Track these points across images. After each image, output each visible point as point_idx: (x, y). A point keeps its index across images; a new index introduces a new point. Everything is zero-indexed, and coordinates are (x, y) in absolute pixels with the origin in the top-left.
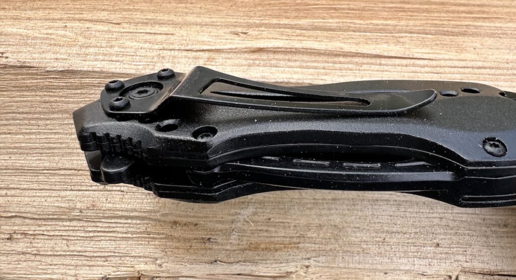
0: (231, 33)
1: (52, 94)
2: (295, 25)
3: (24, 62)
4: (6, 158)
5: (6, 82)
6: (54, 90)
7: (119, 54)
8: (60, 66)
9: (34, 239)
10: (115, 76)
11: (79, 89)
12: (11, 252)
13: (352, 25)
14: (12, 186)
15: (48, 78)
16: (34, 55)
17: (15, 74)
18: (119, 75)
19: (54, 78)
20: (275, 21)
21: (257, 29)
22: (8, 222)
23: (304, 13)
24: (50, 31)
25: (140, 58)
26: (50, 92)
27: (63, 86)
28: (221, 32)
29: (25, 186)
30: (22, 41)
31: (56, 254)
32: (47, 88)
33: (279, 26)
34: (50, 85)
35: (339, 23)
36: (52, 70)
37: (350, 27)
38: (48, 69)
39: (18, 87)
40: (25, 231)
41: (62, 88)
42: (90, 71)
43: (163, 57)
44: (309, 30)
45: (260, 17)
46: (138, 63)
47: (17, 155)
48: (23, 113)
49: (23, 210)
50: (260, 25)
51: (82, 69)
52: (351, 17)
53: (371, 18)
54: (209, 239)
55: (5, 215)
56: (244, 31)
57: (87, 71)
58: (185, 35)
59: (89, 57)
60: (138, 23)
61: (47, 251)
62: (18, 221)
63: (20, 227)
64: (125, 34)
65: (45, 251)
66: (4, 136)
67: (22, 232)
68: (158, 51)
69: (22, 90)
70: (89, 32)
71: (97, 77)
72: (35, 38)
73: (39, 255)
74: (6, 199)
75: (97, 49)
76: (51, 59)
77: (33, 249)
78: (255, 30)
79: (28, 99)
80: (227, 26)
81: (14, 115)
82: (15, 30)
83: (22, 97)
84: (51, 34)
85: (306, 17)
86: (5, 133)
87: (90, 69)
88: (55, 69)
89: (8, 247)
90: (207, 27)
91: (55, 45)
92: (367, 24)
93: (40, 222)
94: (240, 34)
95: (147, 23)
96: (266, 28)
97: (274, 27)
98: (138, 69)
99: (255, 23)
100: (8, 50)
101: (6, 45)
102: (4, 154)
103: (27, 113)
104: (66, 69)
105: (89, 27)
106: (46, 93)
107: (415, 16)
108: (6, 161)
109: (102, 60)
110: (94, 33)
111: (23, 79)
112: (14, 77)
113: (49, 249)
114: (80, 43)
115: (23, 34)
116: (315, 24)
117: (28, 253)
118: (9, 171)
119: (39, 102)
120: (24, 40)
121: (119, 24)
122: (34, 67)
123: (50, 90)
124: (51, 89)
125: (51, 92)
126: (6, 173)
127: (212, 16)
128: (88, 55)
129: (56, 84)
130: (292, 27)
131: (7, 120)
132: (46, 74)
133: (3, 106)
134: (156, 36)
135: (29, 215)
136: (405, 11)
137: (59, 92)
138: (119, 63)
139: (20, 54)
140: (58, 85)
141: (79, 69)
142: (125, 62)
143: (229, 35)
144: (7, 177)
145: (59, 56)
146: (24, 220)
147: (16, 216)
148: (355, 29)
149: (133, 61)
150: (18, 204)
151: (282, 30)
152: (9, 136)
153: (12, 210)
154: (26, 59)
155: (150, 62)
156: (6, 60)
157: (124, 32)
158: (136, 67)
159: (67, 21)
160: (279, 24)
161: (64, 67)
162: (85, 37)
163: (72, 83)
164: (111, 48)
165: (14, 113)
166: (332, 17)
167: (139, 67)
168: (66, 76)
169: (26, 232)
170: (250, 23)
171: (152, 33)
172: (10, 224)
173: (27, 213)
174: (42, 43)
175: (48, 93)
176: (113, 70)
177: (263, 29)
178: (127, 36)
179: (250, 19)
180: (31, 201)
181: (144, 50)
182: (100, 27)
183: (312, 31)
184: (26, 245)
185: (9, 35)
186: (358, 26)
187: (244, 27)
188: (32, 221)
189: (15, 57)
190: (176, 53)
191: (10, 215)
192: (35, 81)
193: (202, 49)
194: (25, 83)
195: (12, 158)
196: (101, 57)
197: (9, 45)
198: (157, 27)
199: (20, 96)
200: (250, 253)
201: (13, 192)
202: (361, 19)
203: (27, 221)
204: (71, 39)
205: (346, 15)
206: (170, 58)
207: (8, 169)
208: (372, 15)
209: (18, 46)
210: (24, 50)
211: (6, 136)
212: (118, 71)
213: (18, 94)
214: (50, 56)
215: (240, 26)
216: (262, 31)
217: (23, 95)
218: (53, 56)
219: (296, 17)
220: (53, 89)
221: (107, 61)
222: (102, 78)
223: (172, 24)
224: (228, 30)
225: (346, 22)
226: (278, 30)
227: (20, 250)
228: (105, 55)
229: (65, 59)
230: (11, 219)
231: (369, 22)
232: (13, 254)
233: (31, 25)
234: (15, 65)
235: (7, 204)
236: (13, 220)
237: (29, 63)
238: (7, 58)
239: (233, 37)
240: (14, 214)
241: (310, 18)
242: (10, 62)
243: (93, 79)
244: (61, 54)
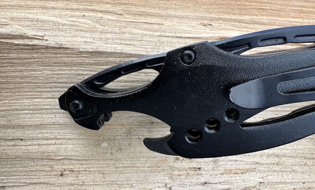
0: (201, 24)
1: (83, 69)
2: (241, 20)
3: (61, 44)
4: (52, 117)
5: (48, 59)
6: (85, 66)
7: (131, 39)
8: (90, 48)
9: (79, 174)
10: (131, 56)
11: (105, 65)
12: (64, 184)
13: (276, 21)
14: (59, 137)
15: (81, 57)
16: (67, 39)
17: (54, 53)
18: (135, 56)
19: (85, 57)
20: (227, 17)
21: (217, 22)
22: (58, 163)
23: (244, 11)
24: (74, 19)
25: (147, 42)
26: (82, 67)
27: (92, 63)
28: (194, 23)
29: (69, 137)
30: (55, 27)
31: (96, 184)
32: (80, 65)
33: (231, 20)
34: (82, 62)
35: (268, 19)
36: (83, 50)
38: (81, 50)
39: (57, 63)
40: (72, 168)
41: (92, 64)
42: (113, 53)
43: (163, 42)
44: (251, 24)
45: (216, 13)
46: (146, 47)
48: (62, 83)
49: (70, 154)
50: (218, 19)
51: (107, 51)
52: (274, 16)
53: (286, 17)
54: (199, 168)
55: (56, 158)
56: (209, 23)
57: (111, 52)
58: (171, 25)
59: (109, 41)
60: (135, 14)
61: (90, 182)
62: (66, 162)
63: (68, 166)
64: (129, 23)
65: (88, 182)
66: (49, 100)
67: (69, 169)
68: (158, 37)
69: (61, 66)
70: (103, 21)
71: (118, 56)
72: (64, 25)
73: (84, 185)
74: (56, 146)
75: (113, 34)
76: (81, 42)
77: (79, 181)
78: (216, 23)
79: (66, 72)
80: (197, 19)
81: (55, 84)
82: (47, 18)
83: (61, 71)
84: (75, 22)
85: (246, 15)
86: (49, 98)
87: (113, 51)
88: (86, 50)
89: (60, 181)
90: (184, 19)
91: (81, 31)
92: (285, 21)
93: (82, 162)
94: (208, 25)
95: (141, 15)
96: (223, 21)
97: (228, 21)
98: (148, 51)
99: (215, 17)
100: (46, 34)
101: (43, 29)
102: (50, 114)
103: (65, 83)
104: (95, 50)
105: (102, 16)
106: (79, 68)
107: (310, 16)
108: (53, 119)
109: (120, 44)
110: (106, 21)
111: (61, 57)
112: (54, 56)
114: (100, 30)
115: (55, 21)
116: (254, 20)
117: (76, 184)
118: (56, 126)
119: (74, 75)
120: (56, 26)
121: (121, 15)
122: (69, 48)
123: (82, 66)
124: (83, 65)
125: (83, 67)
126: (53, 127)
127: (184, 11)
128: (108, 39)
129: (87, 61)
131: (50, 88)
132: (79, 53)
133: (46, 77)
134: (152, 25)
135: (74, 157)
136: (304, 13)
137: (90, 67)
138: (132, 46)
139: (56, 38)
140: (89, 62)
141: (105, 50)
142: (137, 46)
143: (201, 26)
144: (54, 130)
145: (86, 40)
146: (70, 161)
147: (64, 159)
148: (278, 24)
149: (143, 45)
150: (65, 150)
151: (233, 23)
152: (53, 100)
153: (62, 155)
154: (62, 42)
155: (154, 46)
156: (47, 42)
157: (128, 22)
158: (146, 50)
159: (83, 11)
160: (231, 19)
161: (92, 49)
162: (101, 25)
163: (99, 60)
164: (123, 34)
165: (55, 83)
166: (262, 15)
167: (149, 50)
168: (94, 56)
169: (73, 169)
170: (211, 17)
171: (148, 23)
172: (60, 164)
173: (72, 156)
174: (71, 29)
175: (81, 68)
176: (130, 52)
177: (220, 22)
178: (131, 25)
179: (210, 14)
180: (74, 148)
181: (148, 37)
182: (109, 17)
184: (74, 179)
185: (44, 21)
186: (280, 22)
187: (208, 20)
188: (76, 162)
189: (52, 40)
190: (171, 39)
191: (60, 158)
192: (71, 59)
193: (188, 37)
194: (63, 60)
195: (57, 116)
196: (118, 41)
197: (45, 29)
198: (149, 18)
199: (59, 70)
200: (226, 176)
201: (60, 141)
202: (280, 17)
203: (74, 162)
204: (91, 25)
205: (270, 14)
206: (168, 43)
207: (55, 125)
208: (286, 15)
209: (53, 31)
210: (59, 34)
211: (51, 100)
212: (134, 52)
213: (58, 68)
214: (79, 39)
215: (206, 19)
216: (221, 23)
217: (61, 69)
218: (82, 40)
219: (240, 14)
220: (85, 65)
221: (124, 44)
222: (122, 58)
223: (159, 16)
224: (198, 22)
225: (273, 19)
226: (231, 23)
227: (70, 182)
228: (121, 39)
229: (92, 42)
230: (60, 161)
231: (286, 19)
232: (65, 185)
233: (58, 13)
234: (54, 46)
235: (57, 150)
236: (62, 161)
237: (65, 45)
238: (47, 40)
240: (63, 157)
241: (249, 15)
242: (50, 44)
243: (115, 58)
244: (87, 38)
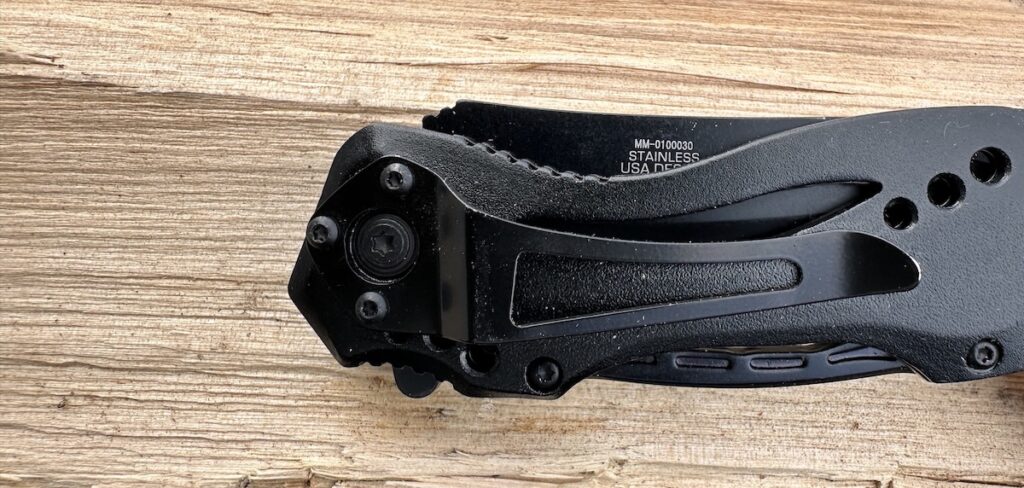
0: (477, 37)
1: (146, 136)
2: (593, 27)
3: (95, 76)
4: (56, 255)
5: (60, 112)
6: (151, 130)
7: (274, 68)
8: (163, 85)
9: (108, 406)
10: (267, 106)
11: (199, 129)
12: (66, 431)
13: (693, 30)
14: (68, 307)
15: (142, 106)
16: (112, 64)
17: (77, 97)
18: (275, 104)
19: (151, 107)
20: (556, 19)
21: (524, 32)
22: (59, 373)
23: (607, 7)
24: (140, 23)
25: (314, 74)
26: (142, 133)
27: (169, 122)
28: (459, 35)
29: (94, 308)
30: (89, 38)
31: (151, 435)
32: (137, 125)
33: (564, 28)
34: (143, 120)
35: (671, 25)
36: (147, 90)
37: (691, 33)
38: (141, 90)
39: (82, 122)
40: (93, 391)
41: (167, 126)
42: (220, 96)
43: (356, 75)
44: (619, 37)
45: (527, 11)
46: (310, 85)
47: (78, 250)
48: (90, 171)
49: (89, 351)
50: (530, 26)
51: (206, 91)
52: (692, 17)
53: (729, 20)
54: (440, 411)
55: (54, 360)
56: (500, 35)
57: (214, 95)
58: (393, 38)
59: (216, 70)
60: (303, 15)
61: (135, 430)
62: (79, 372)
63: (82, 384)
64: (280, 32)
65: (130, 429)
66: (54, 213)
67: (85, 393)
68: (346, 63)
69: (91, 128)
70: (213, 27)
71: (233, 106)
72: (114, 33)
73: (119, 436)
74: (56, 330)
75: (231, 56)
76: (146, 72)
77: (106, 426)
78: (520, 34)
79: (101, 144)
80: (468, 25)
81: (73, 174)
82: (74, 19)
83: (88, 142)
84: (142, 28)
85: (612, 15)
86: (55, 208)
87: (221, 92)
88: (154, 89)
89: (58, 422)
90: (432, 25)
91: (152, 47)
92: (722, 30)
93: (120, 375)
94: (494, 40)
95: (319, 16)
96: (540, 30)
97: (555, 30)
98: (311, 94)
99: (519, 21)
100: (63, 54)
101: (58, 44)
102: (53, 247)
103: (96, 171)
104: (175, 90)
105: (212, 17)
106: (135, 135)
107: (804, 18)
108: (57, 260)
109: (243, 77)
110: (223, 28)
111: (92, 107)
112: (75, 103)
113: (138, 426)
114: (198, 46)
115: (91, 25)
116: (629, 26)
117: (98, 434)
118: (62, 279)
119: (122, 151)
120: (91, 36)
121: (268, 15)
122: (114, 86)
123: (144, 130)
124: (145, 126)
125: (146, 133)
126: (56, 282)
127: (439, 7)
128: (215, 66)
129: (154, 118)
130: (586, 31)
131: (59, 183)
132: (137, 98)
133: (52, 156)
134: (339, 39)
135: (100, 362)
136: (787, 10)
137: (161, 133)
138: (274, 83)
139: (86, 62)
140: (159, 120)
141: (200, 91)
142: (287, 82)
143: (473, 41)
144: (58, 289)
145: (159, 67)
146: (90, 371)
147: (75, 364)
148: (700, 38)
149: (301, 81)
150: (79, 340)
151: (569, 35)
152: (62, 213)
153: (69, 353)
154: (97, 70)
155: (331, 82)
156: (61, 71)
157: (278, 29)
158: (306, 91)
159: (171, 7)
160: (564, 25)
161: (170, 86)
162: (206, 36)
163: (184, 116)
164: (258, 55)
165: (73, 170)
166: (657, 16)
167: (313, 91)
168: (174, 104)
169: (94, 394)
170: (510, 20)
171: (331, 33)
172: (64, 378)
173: (97, 357)
174: (127, 42)
175: (140, 135)
176: (265, 95)
177: (534, 32)
178: (285, 36)
179: (508, 15)
180: (104, 336)
181: (320, 62)
182: (234, 19)
183: (623, 39)
184: (93, 418)
185: (64, 26)
186: (705, 32)
187: (500, 28)
188: (105, 374)
189: (76, 66)
190: (380, 68)
191: (63, 360)
192: (116, 112)
193: (427, 62)
194: (96, 115)
195: (68, 255)
196: (240, 72)
197: (63, 44)
198: (339, 22)
199: (86, 139)
200: (517, 437)
201: (69, 318)
202: (710, 22)
203: (97, 373)
204: (182, 37)
205: (682, 12)
206: (370, 77)
207: (61, 275)
208: (729, 15)
209: (81, 47)
210: (94, 54)
211: (57, 213)
212: (273, 96)
213: (82, 134)
214: (143, 66)
215: (492, 26)
216: (533, 35)
217: (91, 137)
218: (149, 67)
219: (593, 14)
220: (150, 127)
221: (252, 78)
222: (243, 109)
223: (368, 18)
224: (471, 33)
225: (684, 25)
226: (562, 34)
227: (82, 427)
228: (248, 67)
229: (172, 73)
230: (64, 369)
231: (724, 26)
232: (68, 434)
233: (104, 11)
234: (76, 80)
235: (58, 341)
236: (69, 371)
237: (104, 77)
238: (61, 66)
239: (480, 44)
240: (71, 360)
241: (619, 16)
242: (68, 74)
243: (227, 111)
244: (164, 63)
